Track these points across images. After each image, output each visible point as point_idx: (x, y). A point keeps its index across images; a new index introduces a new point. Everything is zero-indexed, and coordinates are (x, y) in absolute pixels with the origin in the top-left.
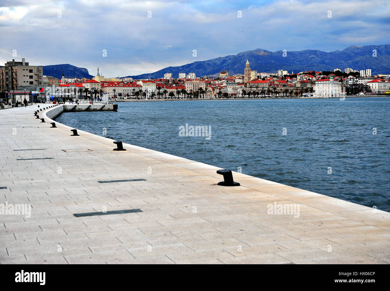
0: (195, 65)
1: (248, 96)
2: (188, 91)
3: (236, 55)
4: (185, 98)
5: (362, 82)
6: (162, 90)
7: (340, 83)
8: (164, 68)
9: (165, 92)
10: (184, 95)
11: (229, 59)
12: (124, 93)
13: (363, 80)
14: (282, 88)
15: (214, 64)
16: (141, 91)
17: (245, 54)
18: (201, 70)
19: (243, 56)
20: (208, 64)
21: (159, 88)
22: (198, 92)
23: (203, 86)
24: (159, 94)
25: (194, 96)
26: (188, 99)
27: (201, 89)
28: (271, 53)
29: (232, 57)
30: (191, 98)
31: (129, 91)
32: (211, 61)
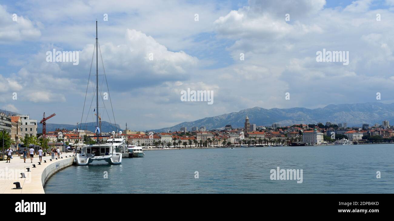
0: (205, 121)
1: (248, 145)
2: (199, 141)
3: (238, 112)
4: (196, 147)
5: (340, 133)
6: (177, 141)
7: (323, 134)
8: (180, 123)
9: (180, 142)
10: (195, 144)
11: (233, 115)
12: (146, 144)
13: (341, 132)
14: (276, 138)
15: (221, 119)
16: (160, 141)
17: (245, 111)
18: (210, 124)
19: (243, 112)
20: (216, 119)
21: (175, 139)
22: (206, 141)
23: (211, 138)
24: (174, 144)
25: (204, 145)
26: (199, 148)
27: (209, 139)
28: (267, 110)
29: (235, 114)
30: (201, 147)
31: (151, 142)
32: (218, 117)
